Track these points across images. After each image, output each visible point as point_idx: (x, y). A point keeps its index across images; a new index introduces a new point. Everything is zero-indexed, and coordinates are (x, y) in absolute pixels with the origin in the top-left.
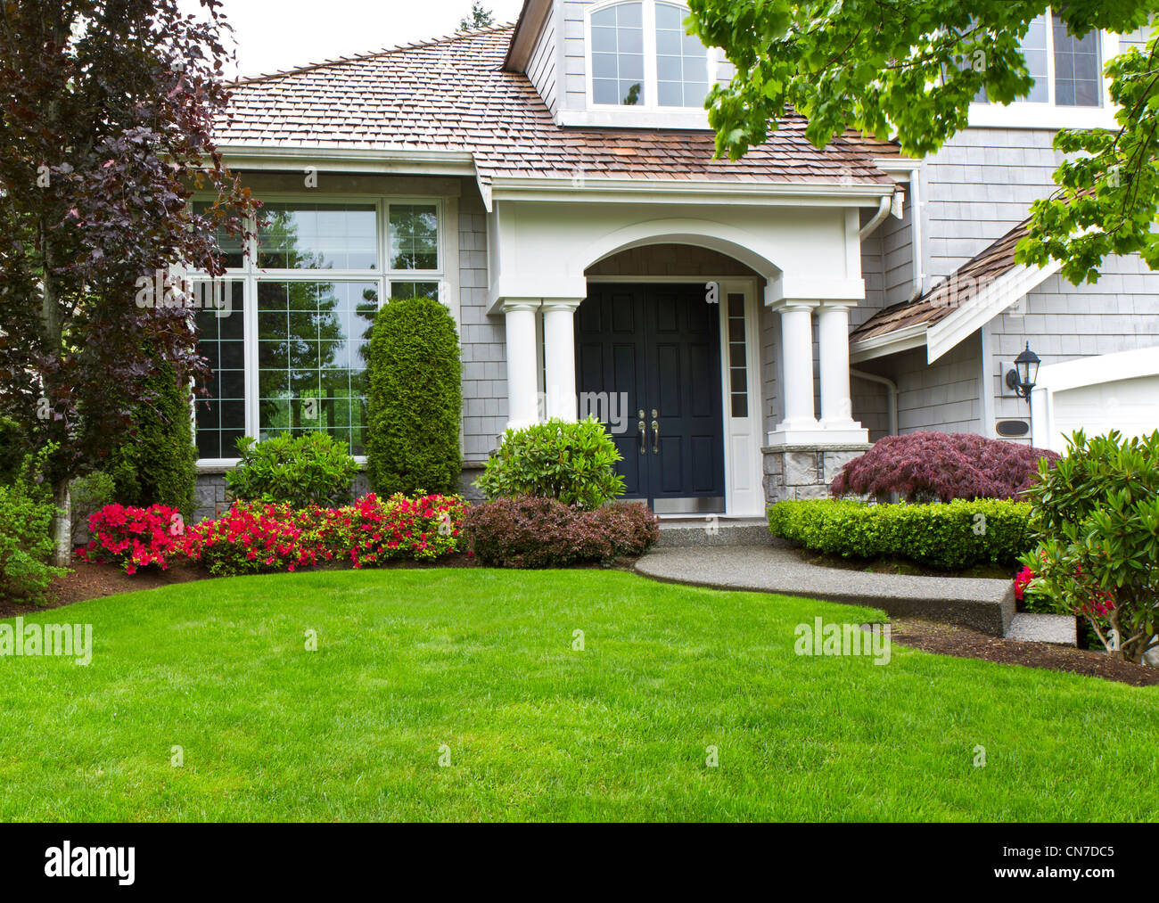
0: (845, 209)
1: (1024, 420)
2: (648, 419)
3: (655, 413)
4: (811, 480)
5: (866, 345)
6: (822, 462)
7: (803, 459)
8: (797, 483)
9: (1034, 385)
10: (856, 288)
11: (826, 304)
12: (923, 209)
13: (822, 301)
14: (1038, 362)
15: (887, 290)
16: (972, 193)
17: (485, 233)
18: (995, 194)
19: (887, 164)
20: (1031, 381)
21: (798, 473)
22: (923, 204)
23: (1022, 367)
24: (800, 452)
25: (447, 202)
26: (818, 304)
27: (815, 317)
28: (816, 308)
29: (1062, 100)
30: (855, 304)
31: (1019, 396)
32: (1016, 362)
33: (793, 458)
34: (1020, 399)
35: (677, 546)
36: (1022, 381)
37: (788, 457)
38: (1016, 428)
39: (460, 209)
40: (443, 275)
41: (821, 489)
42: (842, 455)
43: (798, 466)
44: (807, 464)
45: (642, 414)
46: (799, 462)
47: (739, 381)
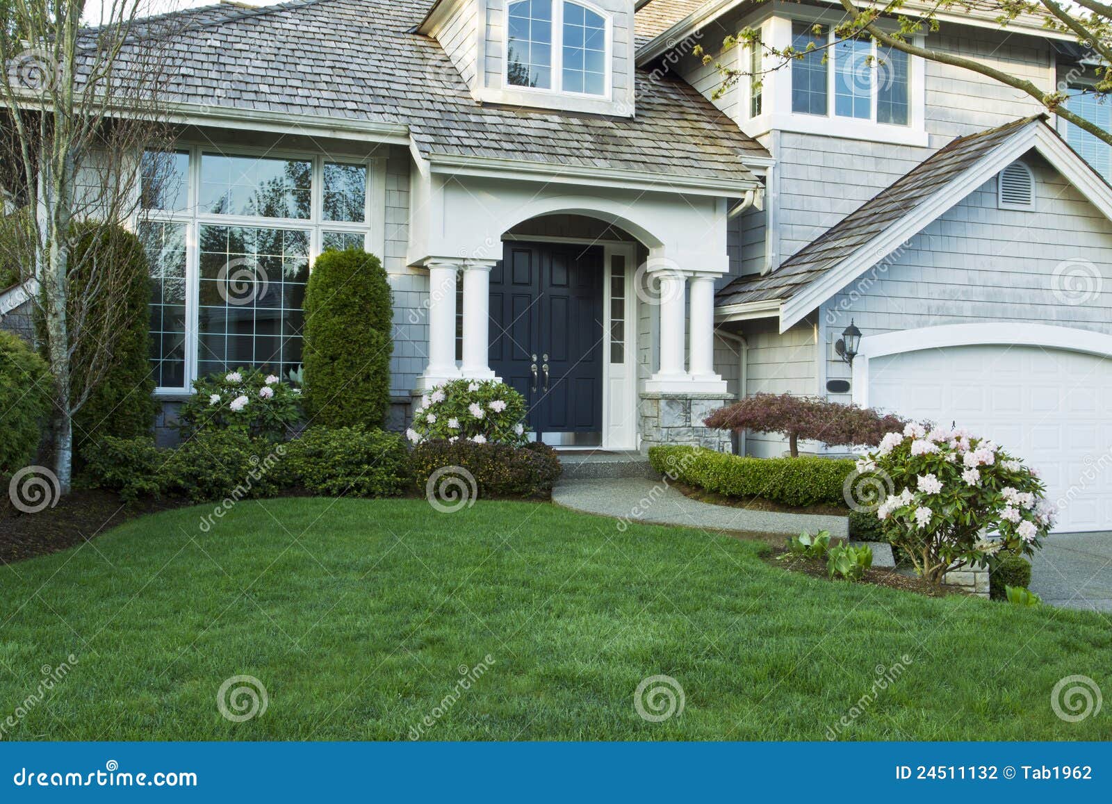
0: (715, 199)
1: (847, 380)
2: (540, 362)
3: (546, 357)
4: (680, 423)
5: (726, 310)
6: (690, 408)
7: (674, 405)
8: (670, 425)
9: (856, 353)
10: (722, 264)
11: (697, 275)
12: (775, 200)
13: (695, 272)
14: (860, 335)
15: (743, 261)
16: (812, 189)
17: (408, 192)
18: (830, 191)
19: (750, 160)
20: (854, 351)
21: (671, 417)
22: (775, 195)
23: (848, 339)
24: (671, 400)
25: (376, 162)
26: (692, 275)
27: (689, 284)
28: (689, 278)
29: (882, 118)
30: (721, 276)
31: (844, 361)
32: (844, 334)
33: (668, 404)
34: (845, 364)
35: (571, 478)
36: (848, 350)
37: (663, 403)
38: (839, 386)
39: (387, 169)
40: (369, 228)
41: (688, 431)
42: (706, 402)
43: (672, 411)
44: (678, 410)
45: (535, 358)
46: (671, 408)
47: (618, 331)
